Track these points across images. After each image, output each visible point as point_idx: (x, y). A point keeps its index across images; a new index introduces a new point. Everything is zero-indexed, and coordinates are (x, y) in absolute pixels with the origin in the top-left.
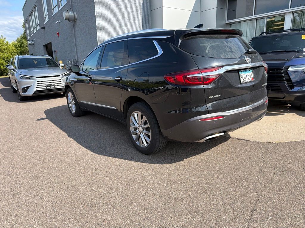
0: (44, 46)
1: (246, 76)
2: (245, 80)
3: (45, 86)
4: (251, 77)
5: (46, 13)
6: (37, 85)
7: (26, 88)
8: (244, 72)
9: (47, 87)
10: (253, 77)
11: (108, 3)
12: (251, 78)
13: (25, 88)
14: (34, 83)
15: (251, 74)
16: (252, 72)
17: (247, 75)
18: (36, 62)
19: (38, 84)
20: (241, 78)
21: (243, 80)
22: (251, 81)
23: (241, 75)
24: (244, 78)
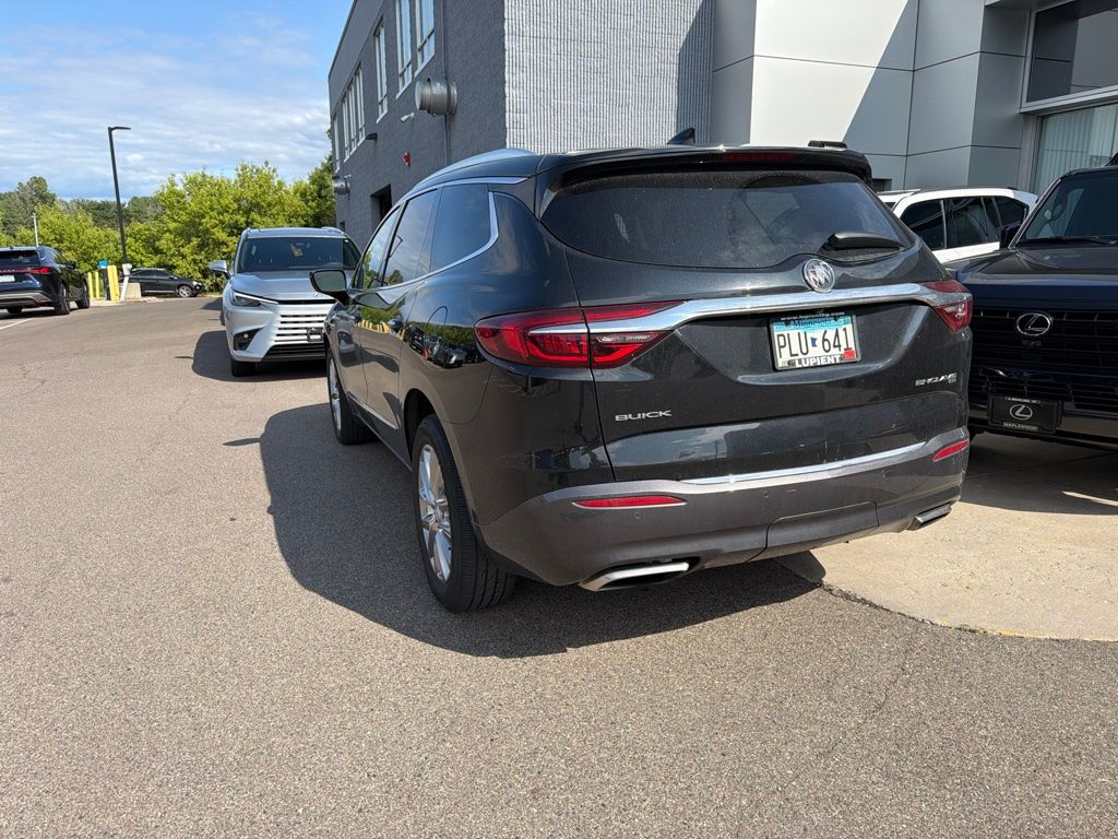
0: (372, 196)
1: (814, 340)
2: (801, 356)
3: (305, 331)
4: (844, 346)
5: (382, 88)
6: (280, 329)
7: (246, 336)
8: (799, 322)
9: (312, 337)
10: (852, 345)
11: (554, 51)
12: (843, 352)
13: (243, 334)
14: (272, 320)
15: (841, 333)
16: (849, 327)
17: (818, 335)
18: (297, 253)
19: (282, 322)
20: (780, 347)
21: (792, 355)
22: (838, 361)
23: (781, 338)
24: (796, 350)
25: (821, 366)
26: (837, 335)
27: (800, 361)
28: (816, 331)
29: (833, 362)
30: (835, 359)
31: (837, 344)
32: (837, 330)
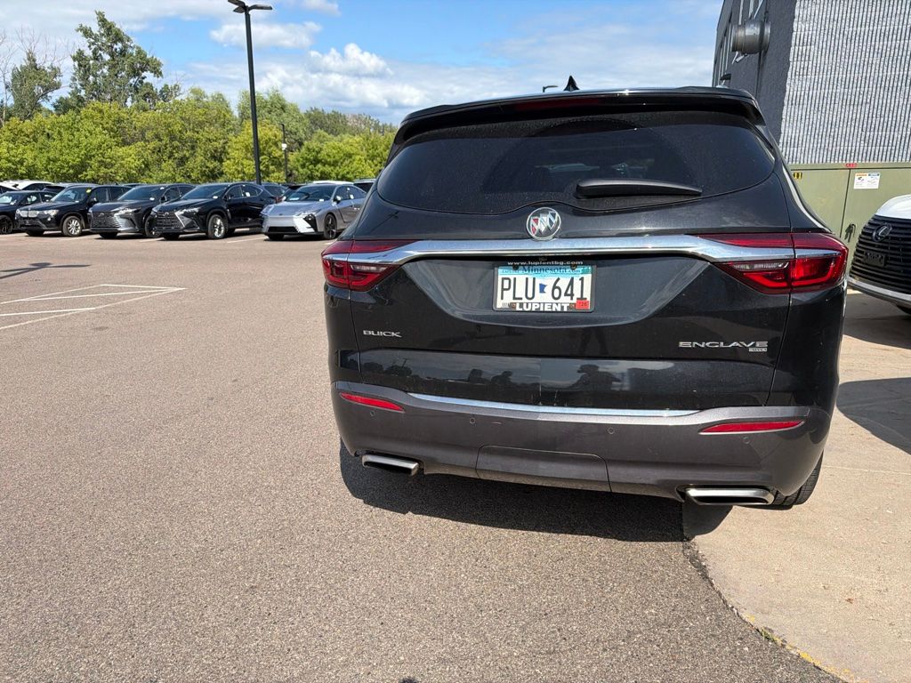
1: (542, 287)
2: (525, 300)
4: (577, 294)
8: (528, 268)
10: (587, 295)
12: (575, 301)
15: (577, 284)
16: (588, 278)
17: (549, 282)
20: (503, 289)
21: (514, 298)
22: (565, 309)
23: (506, 282)
24: (520, 293)
25: (544, 312)
26: (571, 283)
27: (521, 305)
28: (547, 278)
29: (559, 309)
30: (562, 307)
31: (569, 292)
32: (572, 279)
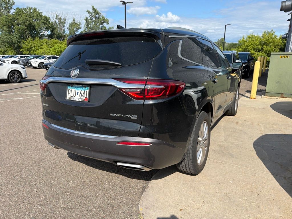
1: (78, 93)
4: (85, 96)
8: (75, 87)
10: (87, 97)
12: (84, 98)
15: (85, 92)
16: (88, 91)
17: (79, 92)
20: (69, 93)
21: (71, 96)
22: (82, 101)
23: (69, 91)
25: (77, 101)
26: (84, 92)
27: (72, 98)
28: (79, 90)
29: (80, 101)
30: (81, 100)
31: (83, 95)
32: (85, 91)
